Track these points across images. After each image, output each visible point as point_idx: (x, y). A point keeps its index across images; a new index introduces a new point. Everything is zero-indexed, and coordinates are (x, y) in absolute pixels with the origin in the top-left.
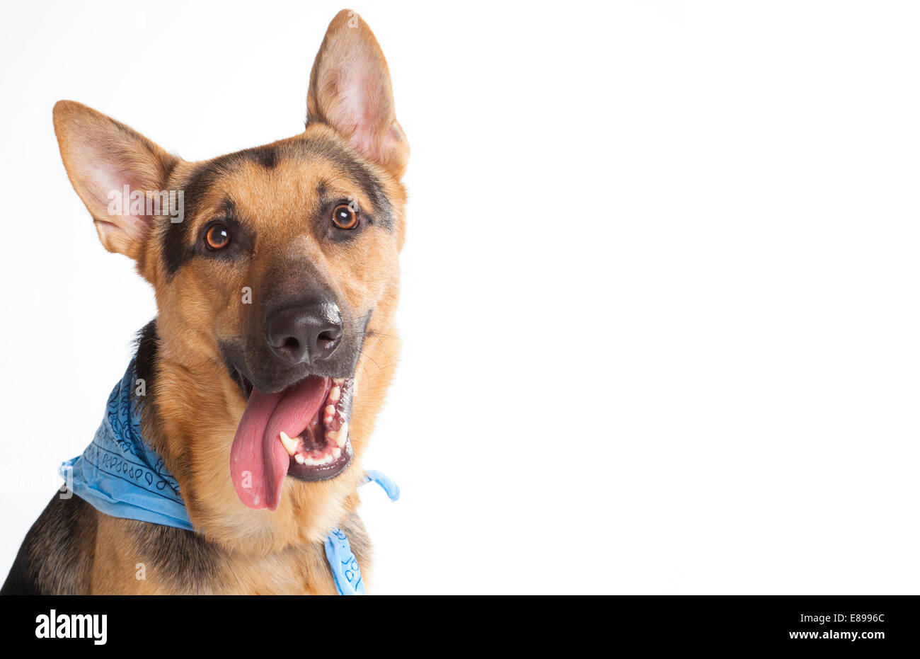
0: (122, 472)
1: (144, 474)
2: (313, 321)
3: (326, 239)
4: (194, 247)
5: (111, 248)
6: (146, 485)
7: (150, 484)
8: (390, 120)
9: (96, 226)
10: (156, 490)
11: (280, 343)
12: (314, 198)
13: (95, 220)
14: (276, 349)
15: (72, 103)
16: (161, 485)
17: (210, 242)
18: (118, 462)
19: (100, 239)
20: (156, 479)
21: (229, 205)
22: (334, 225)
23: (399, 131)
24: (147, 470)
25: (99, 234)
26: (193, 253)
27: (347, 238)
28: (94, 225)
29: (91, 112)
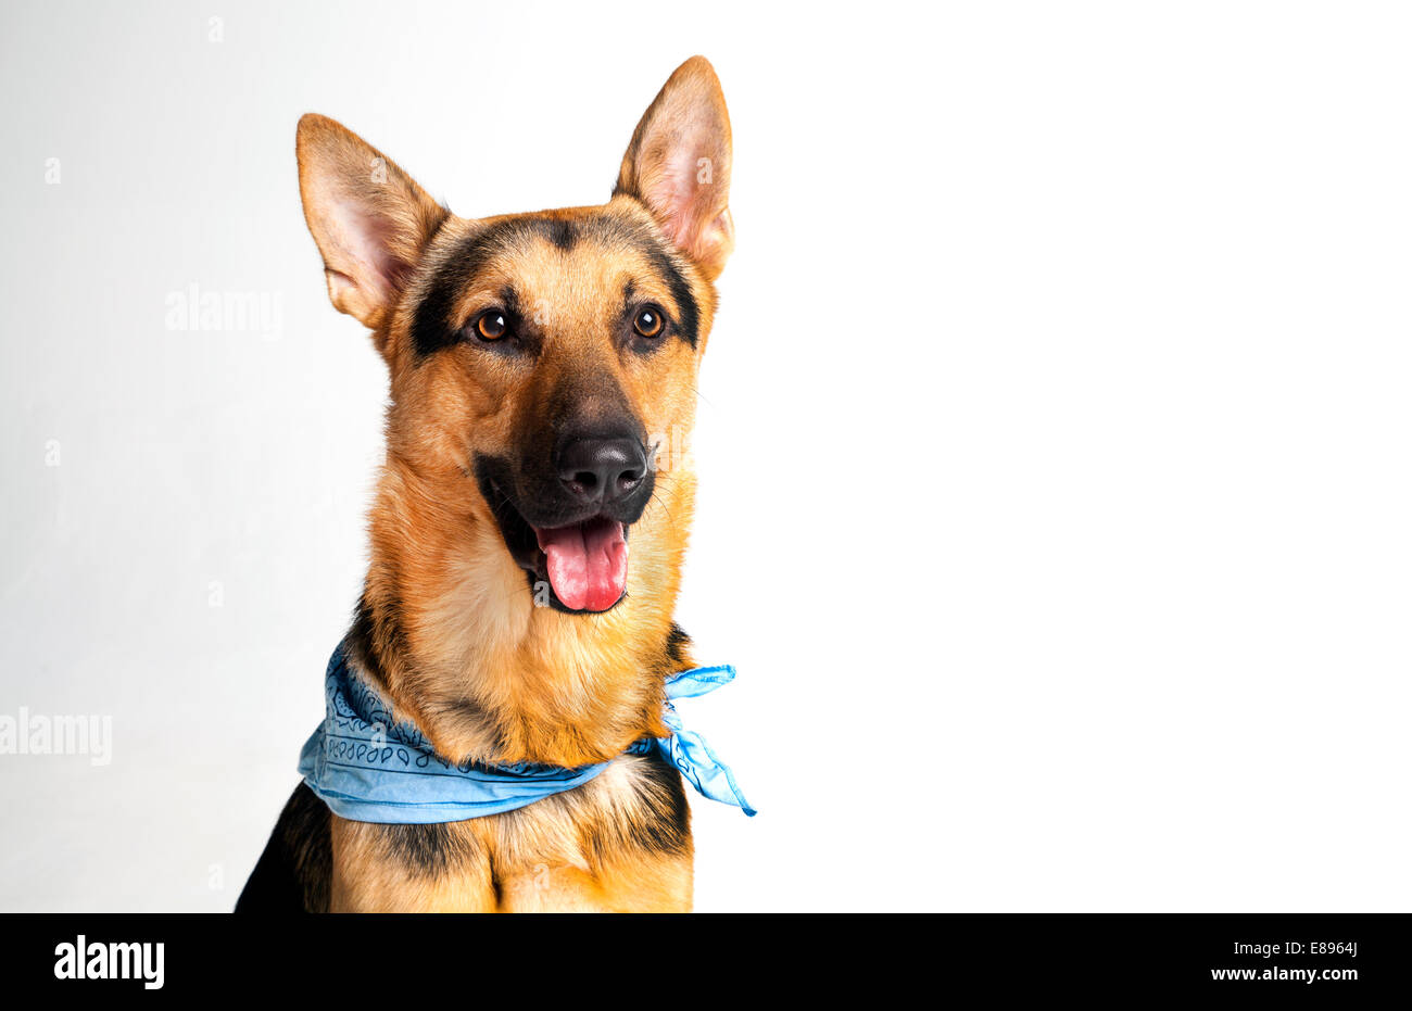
0: (355, 758)
1: (395, 753)
2: (618, 455)
3: (626, 349)
4: (460, 330)
5: (342, 308)
6: (401, 766)
7: (407, 763)
8: (721, 207)
9: (327, 277)
10: (418, 770)
11: (571, 476)
12: (619, 299)
13: (328, 269)
14: (565, 482)
15: (325, 119)
16: (423, 761)
17: (482, 329)
18: (349, 746)
19: (330, 294)
20: (413, 755)
21: (509, 295)
22: (635, 331)
23: (728, 222)
24: (400, 746)
25: (329, 289)
26: (459, 338)
27: (647, 349)
28: (323, 273)
29: (349, 136)
